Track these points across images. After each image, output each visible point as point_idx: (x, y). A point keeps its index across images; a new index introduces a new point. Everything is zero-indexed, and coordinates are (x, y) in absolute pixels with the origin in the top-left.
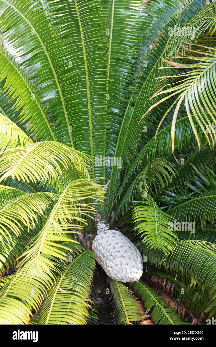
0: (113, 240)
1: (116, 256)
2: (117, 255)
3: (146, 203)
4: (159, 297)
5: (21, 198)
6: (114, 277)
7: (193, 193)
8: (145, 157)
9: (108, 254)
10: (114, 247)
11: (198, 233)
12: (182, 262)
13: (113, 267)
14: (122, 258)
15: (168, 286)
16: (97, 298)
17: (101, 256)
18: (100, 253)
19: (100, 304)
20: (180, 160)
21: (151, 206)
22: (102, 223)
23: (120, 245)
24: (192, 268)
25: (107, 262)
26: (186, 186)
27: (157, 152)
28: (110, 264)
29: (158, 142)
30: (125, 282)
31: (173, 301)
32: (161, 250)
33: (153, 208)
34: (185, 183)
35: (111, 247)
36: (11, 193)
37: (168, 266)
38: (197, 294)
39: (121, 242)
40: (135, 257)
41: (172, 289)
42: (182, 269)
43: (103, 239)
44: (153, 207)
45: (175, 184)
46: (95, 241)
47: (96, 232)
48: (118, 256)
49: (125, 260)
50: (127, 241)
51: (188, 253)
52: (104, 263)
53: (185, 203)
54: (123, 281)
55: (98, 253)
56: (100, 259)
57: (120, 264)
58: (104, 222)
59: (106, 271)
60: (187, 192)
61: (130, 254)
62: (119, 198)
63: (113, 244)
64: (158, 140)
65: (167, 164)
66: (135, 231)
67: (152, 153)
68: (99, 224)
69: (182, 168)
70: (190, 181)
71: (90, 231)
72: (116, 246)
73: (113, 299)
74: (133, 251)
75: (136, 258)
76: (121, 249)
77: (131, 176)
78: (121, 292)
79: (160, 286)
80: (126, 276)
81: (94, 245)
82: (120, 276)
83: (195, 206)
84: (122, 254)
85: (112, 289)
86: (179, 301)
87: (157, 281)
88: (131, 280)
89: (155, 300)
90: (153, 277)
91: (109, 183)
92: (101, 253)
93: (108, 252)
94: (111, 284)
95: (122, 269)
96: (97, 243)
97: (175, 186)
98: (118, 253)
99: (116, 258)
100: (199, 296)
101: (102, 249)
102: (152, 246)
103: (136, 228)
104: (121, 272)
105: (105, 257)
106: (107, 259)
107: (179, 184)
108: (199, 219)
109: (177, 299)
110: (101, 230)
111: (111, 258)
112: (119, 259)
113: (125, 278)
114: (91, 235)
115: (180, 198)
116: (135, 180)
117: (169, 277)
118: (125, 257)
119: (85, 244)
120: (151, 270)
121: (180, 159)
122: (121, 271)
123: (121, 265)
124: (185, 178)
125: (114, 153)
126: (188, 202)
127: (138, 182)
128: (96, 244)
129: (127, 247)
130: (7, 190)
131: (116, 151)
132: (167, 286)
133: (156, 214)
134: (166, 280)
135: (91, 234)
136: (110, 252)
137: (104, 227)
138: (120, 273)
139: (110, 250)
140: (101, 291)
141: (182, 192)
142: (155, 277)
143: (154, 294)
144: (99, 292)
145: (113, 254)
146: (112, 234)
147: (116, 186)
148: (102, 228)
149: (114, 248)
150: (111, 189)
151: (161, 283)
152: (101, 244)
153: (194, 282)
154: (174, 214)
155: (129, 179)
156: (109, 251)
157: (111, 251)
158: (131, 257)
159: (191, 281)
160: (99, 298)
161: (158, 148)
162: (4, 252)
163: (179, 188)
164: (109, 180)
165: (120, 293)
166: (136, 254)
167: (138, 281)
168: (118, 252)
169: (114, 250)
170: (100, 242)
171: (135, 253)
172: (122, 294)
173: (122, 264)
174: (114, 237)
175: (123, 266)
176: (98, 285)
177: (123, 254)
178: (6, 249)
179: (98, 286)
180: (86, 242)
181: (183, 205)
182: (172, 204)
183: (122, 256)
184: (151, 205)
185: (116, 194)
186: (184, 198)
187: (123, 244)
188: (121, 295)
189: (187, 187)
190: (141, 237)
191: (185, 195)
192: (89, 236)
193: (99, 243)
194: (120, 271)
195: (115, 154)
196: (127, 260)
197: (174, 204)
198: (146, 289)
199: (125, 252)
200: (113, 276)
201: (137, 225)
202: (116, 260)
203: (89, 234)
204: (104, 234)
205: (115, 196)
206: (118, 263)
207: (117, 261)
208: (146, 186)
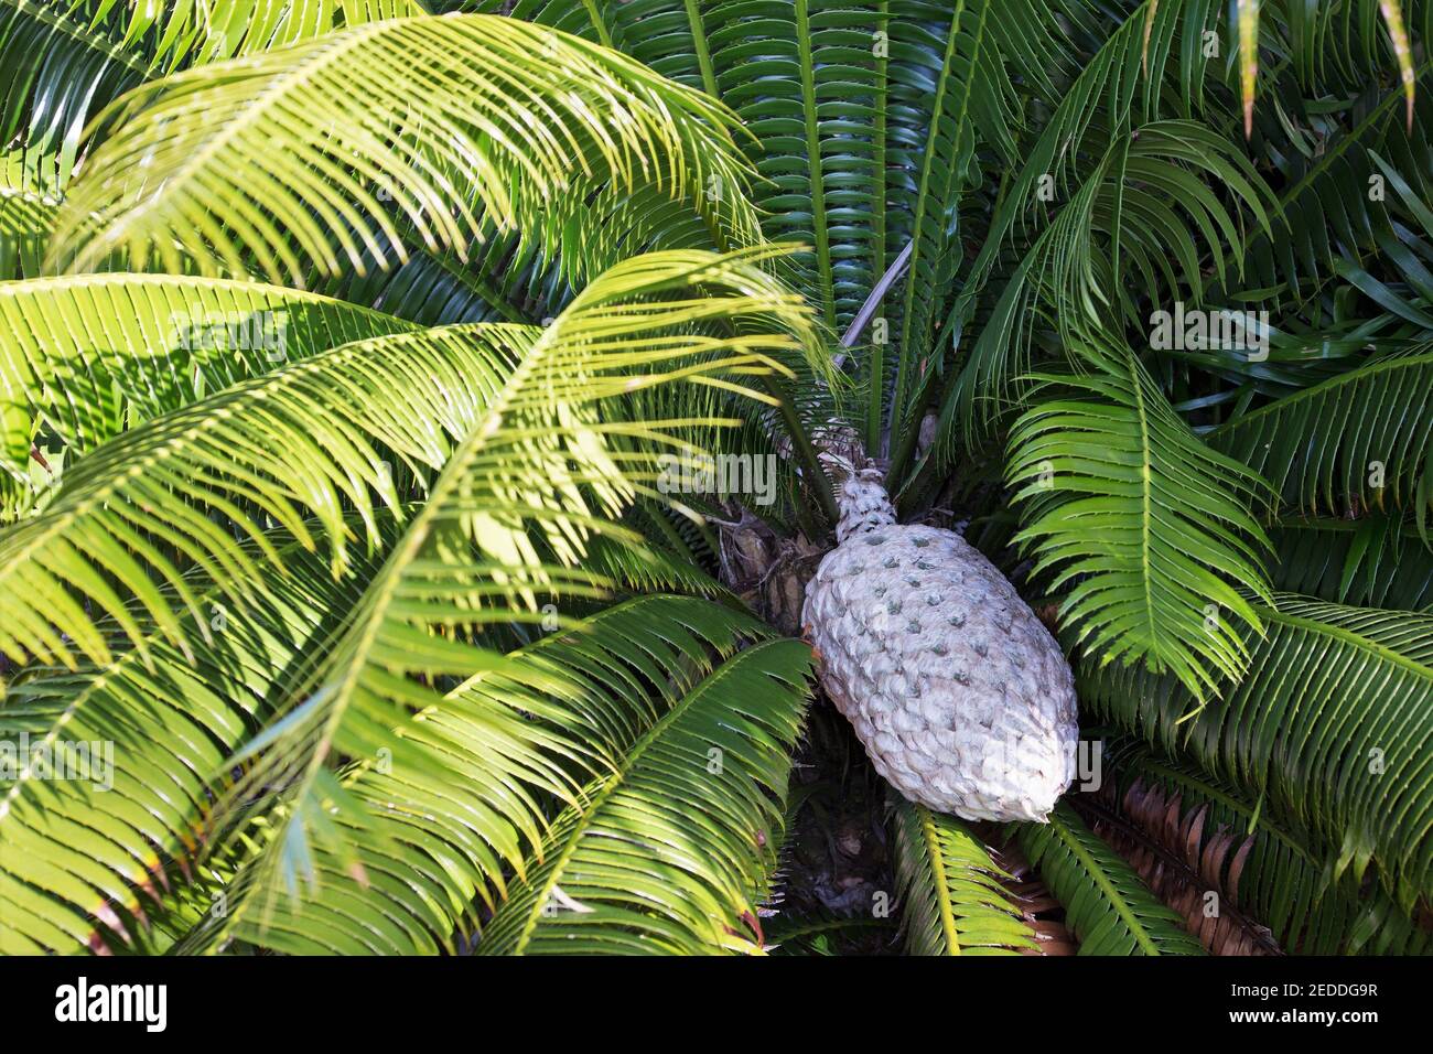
0: (916, 584)
1: (927, 677)
2: (933, 671)
3: (1095, 385)
4: (1160, 914)
5: (314, 368)
6: (913, 791)
7: (1377, 323)
8: (1103, 113)
9: (886, 664)
10: (915, 622)
11: (1398, 559)
12: (1290, 737)
13: (907, 737)
14: (959, 687)
15: (1217, 852)
16: (841, 879)
17: (848, 669)
18: (843, 655)
19: (859, 910)
20: (1311, 129)
21: (1119, 404)
22: (868, 480)
23: (950, 616)
24: (1350, 780)
25: (878, 705)
26: (1343, 281)
27: (1173, 81)
28: (893, 722)
29: (1180, 23)
30: (972, 819)
31: (1239, 934)
32: (1168, 668)
33: (1133, 419)
34: (1335, 264)
35: (901, 623)
36: (300, 325)
37: (1213, 750)
38: (1373, 919)
39: (956, 600)
40: (1033, 687)
41: (1238, 865)
42: (1290, 770)
43: (862, 577)
44: (1136, 409)
45: (1278, 266)
46: (818, 586)
47: (834, 528)
48: (939, 677)
49: (975, 702)
50: (993, 592)
51: (1329, 682)
52: (863, 709)
53: (1328, 385)
54: (961, 813)
55: (831, 653)
56: (844, 685)
57: (948, 721)
58: (879, 474)
59: (872, 753)
60: (1345, 317)
61: (1003, 665)
62: (956, 345)
63: (915, 610)
64: (1182, 15)
65: (1220, 153)
66: (1022, 549)
67: (1139, 87)
68: (851, 486)
69: (1322, 178)
70: (1363, 251)
71: (798, 524)
72: (928, 617)
73: (906, 913)
74: (1024, 649)
75: (1039, 688)
76: (952, 639)
77: (1017, 223)
78: (948, 878)
79: (1173, 843)
80: (977, 792)
81: (810, 605)
82: (943, 787)
83: (1385, 410)
84: (959, 664)
85: (905, 849)
86: (1273, 941)
87: (1154, 813)
88: (1005, 811)
89: (1136, 927)
90: (1135, 787)
91: (908, 260)
92: (848, 656)
93: (884, 649)
94: (900, 819)
95: (957, 752)
96: (830, 596)
97: (1281, 279)
98: (939, 660)
99: (926, 687)
100: (1380, 931)
101: (854, 634)
102: (1111, 643)
103: (1023, 536)
104: (953, 767)
105: (865, 677)
106: (880, 695)
107: (1302, 272)
108: (1404, 480)
109: (1259, 928)
110: (859, 519)
111: (901, 685)
112: (942, 696)
113: (972, 803)
114: (803, 547)
115: (1305, 350)
116: (1036, 248)
117: (1223, 800)
118: (977, 683)
119: (774, 592)
120: (1129, 749)
121: (1311, 121)
122: (953, 762)
123: (953, 728)
124: (1335, 234)
125: (937, 87)
126: (1344, 380)
127: (1050, 258)
128: (820, 600)
129: (989, 628)
130: (276, 310)
131: (946, 73)
132: (1209, 852)
133: (1146, 454)
134: (1207, 816)
135: (802, 540)
136: (895, 655)
137: (873, 505)
138: (947, 770)
139: (892, 638)
140: (864, 843)
141: (1316, 317)
142: (1148, 790)
143: (1133, 897)
144: (853, 846)
145: (908, 665)
146: (910, 549)
147: (942, 274)
148: (862, 508)
149: (916, 628)
150: (916, 293)
151: (1176, 825)
152: (850, 603)
153: (1355, 854)
154: (1260, 450)
155: (1006, 239)
156: (888, 644)
157: (898, 645)
158: (1011, 686)
159: (1338, 845)
160: (855, 876)
161: (1178, 58)
162: (234, 681)
163: (1297, 294)
164: (907, 242)
165: (943, 884)
166: (1038, 669)
167: (1047, 821)
168: (940, 651)
169: (915, 643)
170: (844, 592)
171: (1033, 665)
172: (951, 890)
173: (957, 722)
174: (923, 566)
175: (962, 733)
176: (847, 811)
177: (965, 668)
178: (246, 659)
179: (844, 817)
180: (781, 584)
181: (1317, 399)
182: (1260, 381)
183: (957, 678)
184: (1118, 397)
185: (938, 324)
186: (1327, 350)
187: (966, 610)
188: (945, 898)
189: (1349, 289)
190: (1053, 588)
191: (1336, 336)
192: (795, 554)
193: (837, 600)
194: (945, 758)
195: (942, 92)
196: (985, 700)
197: (1269, 383)
198: (1089, 863)
199: (975, 655)
200: (908, 783)
201: (1032, 516)
202: (927, 698)
203: (796, 538)
204: (866, 550)
205: (937, 334)
206: (934, 716)
207: (933, 706)
208: (1088, 288)
